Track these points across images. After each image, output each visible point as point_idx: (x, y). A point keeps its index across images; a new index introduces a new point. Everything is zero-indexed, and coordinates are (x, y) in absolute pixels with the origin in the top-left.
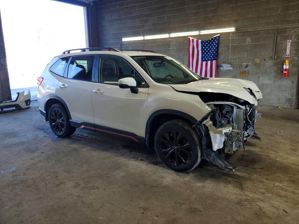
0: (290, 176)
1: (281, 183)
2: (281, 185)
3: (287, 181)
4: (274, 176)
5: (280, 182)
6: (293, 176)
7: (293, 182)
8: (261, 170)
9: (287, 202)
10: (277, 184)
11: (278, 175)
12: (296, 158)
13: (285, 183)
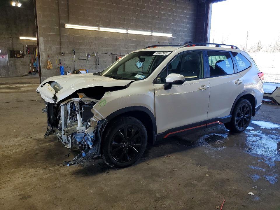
0: (11, 160)
1: (14, 152)
2: (14, 151)
3: (11, 155)
4: (23, 153)
5: (16, 152)
6: (8, 161)
7: (6, 157)
8: (36, 153)
9: (5, 146)
10: (17, 150)
11: (21, 155)
12: (16, 182)
13: (12, 153)
